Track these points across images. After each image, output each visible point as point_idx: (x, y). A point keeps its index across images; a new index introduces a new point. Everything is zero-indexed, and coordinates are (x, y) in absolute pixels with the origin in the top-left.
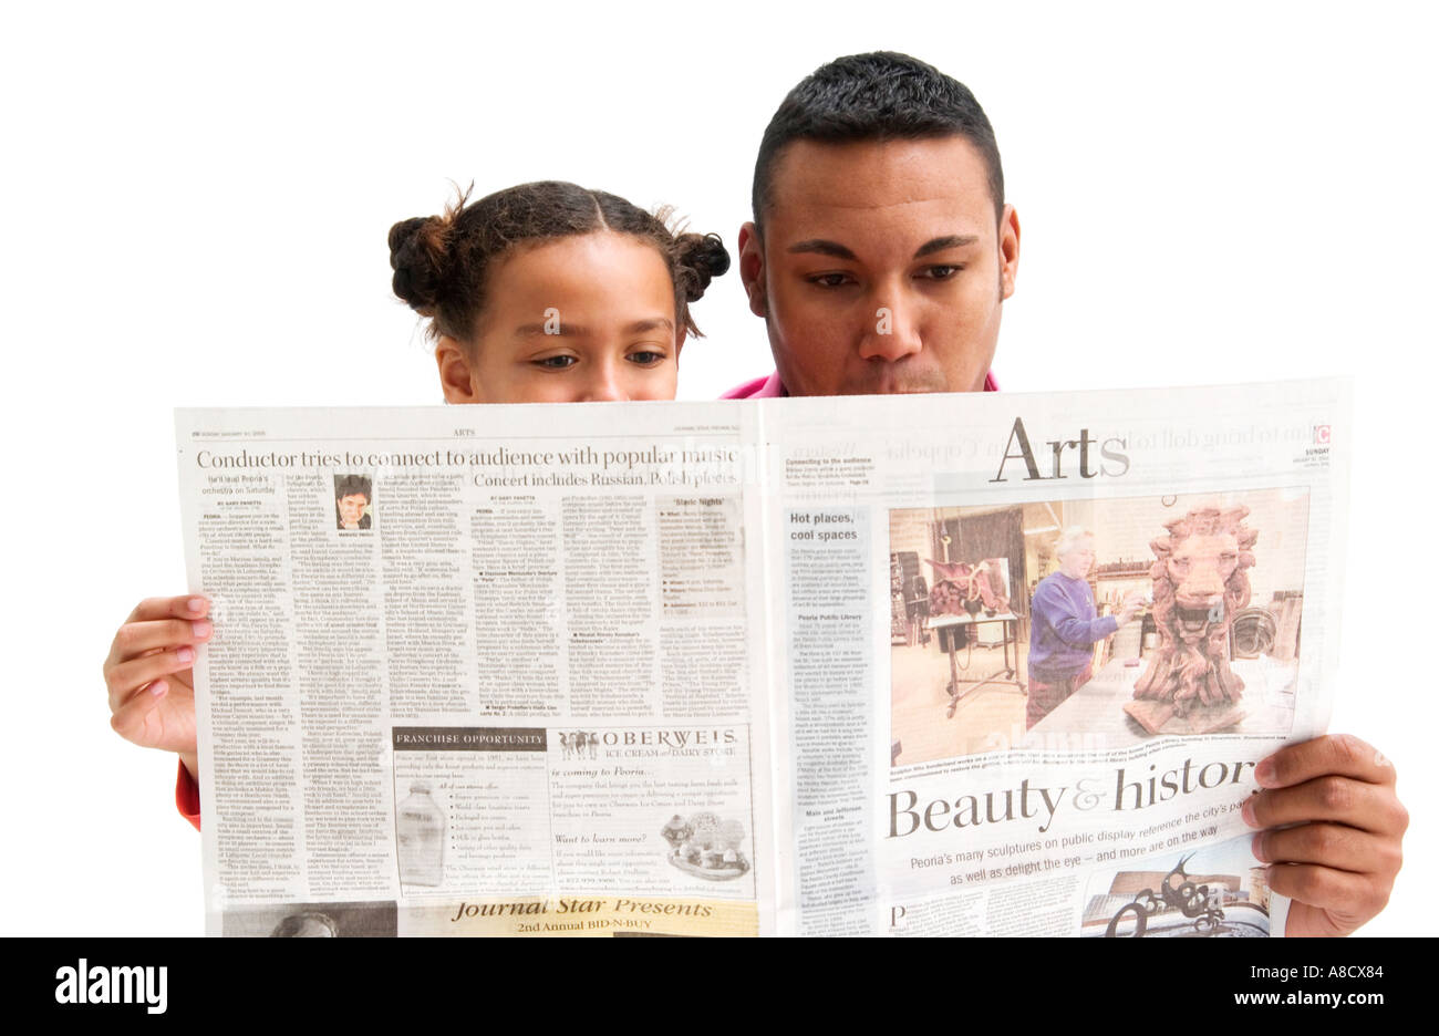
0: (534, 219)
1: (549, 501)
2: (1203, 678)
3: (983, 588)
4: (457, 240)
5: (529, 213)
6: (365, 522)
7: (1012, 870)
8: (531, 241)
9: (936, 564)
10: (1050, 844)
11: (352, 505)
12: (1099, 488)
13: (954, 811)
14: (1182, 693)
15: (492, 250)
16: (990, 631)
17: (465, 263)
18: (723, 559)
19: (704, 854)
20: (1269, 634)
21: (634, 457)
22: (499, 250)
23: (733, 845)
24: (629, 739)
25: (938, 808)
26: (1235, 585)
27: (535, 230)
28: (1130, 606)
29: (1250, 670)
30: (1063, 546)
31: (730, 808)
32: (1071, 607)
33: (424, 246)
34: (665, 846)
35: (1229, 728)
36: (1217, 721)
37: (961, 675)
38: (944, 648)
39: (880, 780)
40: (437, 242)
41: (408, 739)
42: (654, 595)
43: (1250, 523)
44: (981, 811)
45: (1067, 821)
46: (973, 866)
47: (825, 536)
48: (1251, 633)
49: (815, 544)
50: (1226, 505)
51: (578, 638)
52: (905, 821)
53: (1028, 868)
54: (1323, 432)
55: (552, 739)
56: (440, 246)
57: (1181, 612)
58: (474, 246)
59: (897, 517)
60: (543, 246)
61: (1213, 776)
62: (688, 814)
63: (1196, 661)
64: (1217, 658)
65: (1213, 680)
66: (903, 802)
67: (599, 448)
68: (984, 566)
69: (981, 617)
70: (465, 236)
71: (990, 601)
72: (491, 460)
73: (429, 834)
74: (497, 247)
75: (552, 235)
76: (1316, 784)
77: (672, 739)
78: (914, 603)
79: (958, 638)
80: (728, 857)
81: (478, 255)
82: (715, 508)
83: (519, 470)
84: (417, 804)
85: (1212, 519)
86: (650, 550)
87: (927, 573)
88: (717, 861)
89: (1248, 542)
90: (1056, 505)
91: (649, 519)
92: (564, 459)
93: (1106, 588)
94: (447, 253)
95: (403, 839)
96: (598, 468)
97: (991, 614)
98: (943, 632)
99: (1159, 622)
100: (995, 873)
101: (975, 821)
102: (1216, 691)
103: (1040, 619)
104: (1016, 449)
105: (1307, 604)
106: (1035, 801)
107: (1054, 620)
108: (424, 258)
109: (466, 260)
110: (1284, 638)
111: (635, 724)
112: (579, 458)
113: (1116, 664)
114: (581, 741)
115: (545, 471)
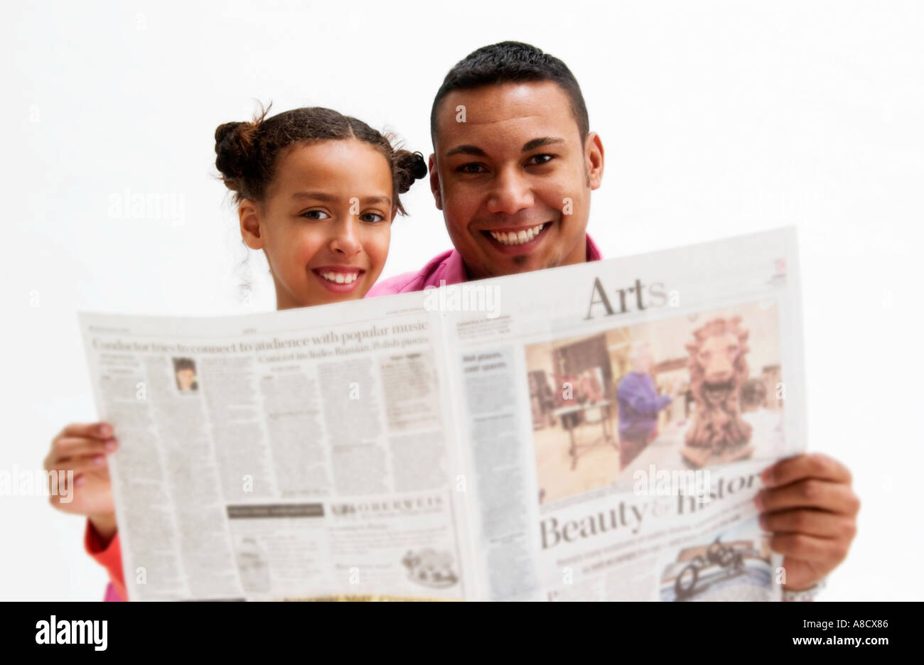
0: (310, 127)
1: (309, 368)
2: (727, 427)
3: (587, 388)
4: (259, 138)
5: (306, 124)
6: (194, 386)
7: (620, 559)
8: (307, 141)
9: (557, 376)
10: (641, 540)
11: (185, 375)
12: (650, 315)
13: (580, 528)
14: (716, 439)
15: (281, 144)
16: (593, 414)
17: (263, 152)
18: (424, 390)
19: (429, 573)
20: (762, 394)
21: (361, 334)
22: (286, 145)
23: (447, 566)
24: (376, 507)
25: (570, 527)
26: (739, 365)
27: (310, 134)
28: (677, 386)
29: (754, 418)
30: (633, 354)
31: (442, 544)
32: (641, 392)
33: (238, 138)
34: (404, 570)
35: (746, 457)
36: (738, 453)
37: (578, 442)
38: (566, 426)
39: (534, 515)
40: (246, 136)
41: (237, 512)
42: (383, 418)
43: (744, 326)
44: (596, 525)
45: (650, 523)
46: (595, 560)
47: (487, 368)
48: (753, 395)
49: (481, 374)
50: (728, 315)
51: (338, 449)
52: (551, 538)
53: (629, 557)
54: (781, 263)
55: (327, 510)
56: (248, 140)
57: (709, 387)
58: (269, 141)
59: (530, 350)
60: (315, 144)
61: (736, 485)
62: (417, 549)
63: (720, 417)
64: (733, 413)
65: (733, 428)
66: (549, 526)
67: (339, 331)
68: (587, 374)
69: (587, 405)
70: (264, 135)
71: (592, 395)
72: (269, 346)
73: (258, 565)
74: (285, 143)
75: (320, 138)
76: (799, 484)
77: (403, 506)
78: (545, 401)
79: (573, 420)
80: (445, 573)
81: (272, 147)
82: (417, 360)
83: (288, 351)
84: (248, 548)
85: (720, 326)
86: (378, 391)
87: (552, 383)
88: (438, 577)
89: (743, 337)
90: (626, 329)
91: (375, 372)
92: (316, 341)
93: (662, 378)
94: (252, 144)
95: (243, 568)
96: (339, 344)
97: (593, 403)
98: (564, 418)
99: (696, 394)
100: (609, 563)
101: (593, 531)
102: (736, 435)
103: (623, 402)
104: (597, 297)
105: (784, 373)
106: (629, 515)
107: (632, 402)
108: (237, 146)
109: (264, 150)
110: (772, 396)
111: (379, 498)
112: (327, 339)
113: (673, 424)
114: (345, 510)
115: (305, 350)
